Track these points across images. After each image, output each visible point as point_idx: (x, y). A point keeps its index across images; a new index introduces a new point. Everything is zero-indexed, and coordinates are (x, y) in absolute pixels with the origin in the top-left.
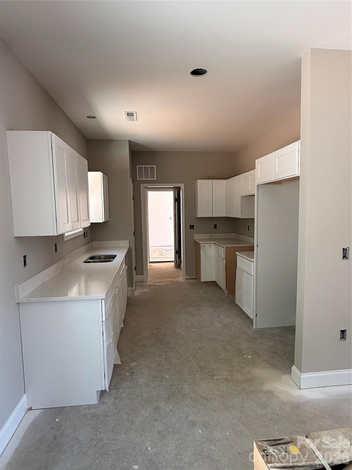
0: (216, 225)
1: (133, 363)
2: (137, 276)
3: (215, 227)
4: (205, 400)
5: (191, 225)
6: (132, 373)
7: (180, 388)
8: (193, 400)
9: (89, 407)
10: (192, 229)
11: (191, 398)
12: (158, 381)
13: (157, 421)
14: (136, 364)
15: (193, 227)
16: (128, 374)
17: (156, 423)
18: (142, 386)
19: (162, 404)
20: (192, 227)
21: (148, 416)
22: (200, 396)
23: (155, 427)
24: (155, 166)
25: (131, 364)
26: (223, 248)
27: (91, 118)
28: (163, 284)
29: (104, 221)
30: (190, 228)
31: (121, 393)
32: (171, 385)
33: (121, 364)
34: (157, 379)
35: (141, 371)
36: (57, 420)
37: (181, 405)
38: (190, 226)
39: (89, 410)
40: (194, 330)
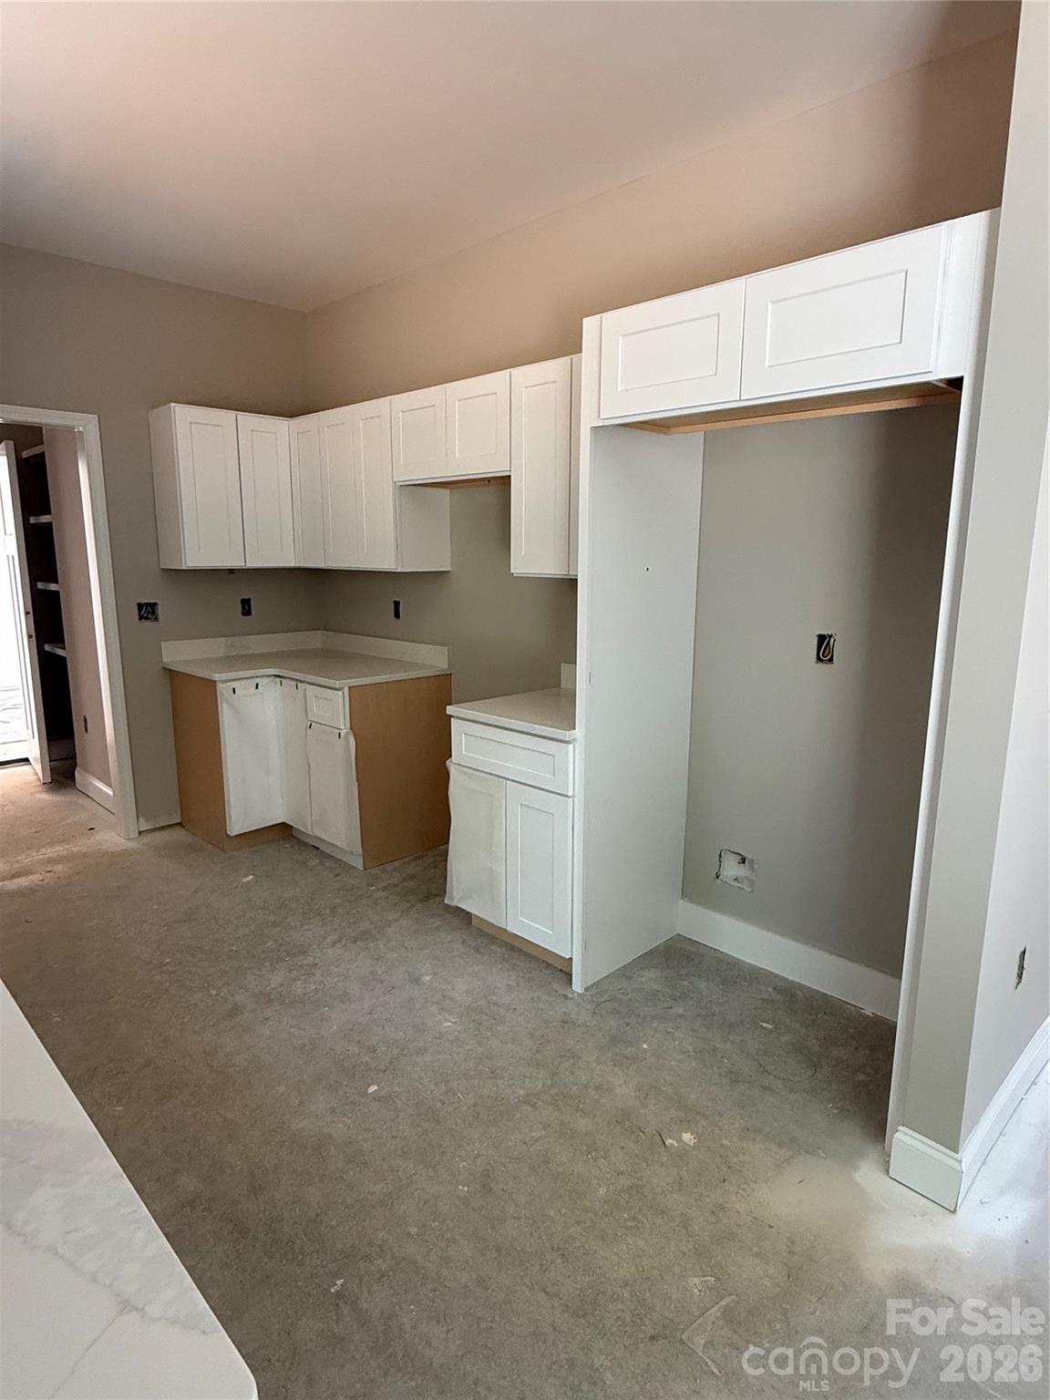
0: (250, 599)
3: (246, 607)
5: (143, 602)
10: (147, 618)
15: (153, 613)
20: (148, 611)
26: (340, 693)
30: (141, 618)
38: (140, 606)
40: (374, 1087)
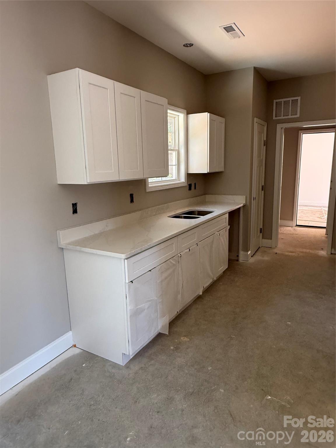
1: (185, 338)
2: (264, 240)
4: (231, 418)
6: (177, 349)
7: (213, 388)
8: (216, 411)
9: (115, 365)
11: (216, 407)
12: (196, 369)
13: (159, 414)
14: (187, 340)
16: (172, 348)
17: (157, 416)
18: (174, 367)
19: (178, 397)
21: (155, 403)
22: (230, 411)
23: (152, 418)
24: (299, 98)
25: (182, 338)
27: (188, 47)
28: (294, 254)
29: (208, 171)
31: (150, 364)
32: (206, 381)
33: (168, 334)
34: (196, 367)
35: (187, 350)
36: (84, 365)
37: (198, 410)
39: (112, 368)
40: (290, 323)
